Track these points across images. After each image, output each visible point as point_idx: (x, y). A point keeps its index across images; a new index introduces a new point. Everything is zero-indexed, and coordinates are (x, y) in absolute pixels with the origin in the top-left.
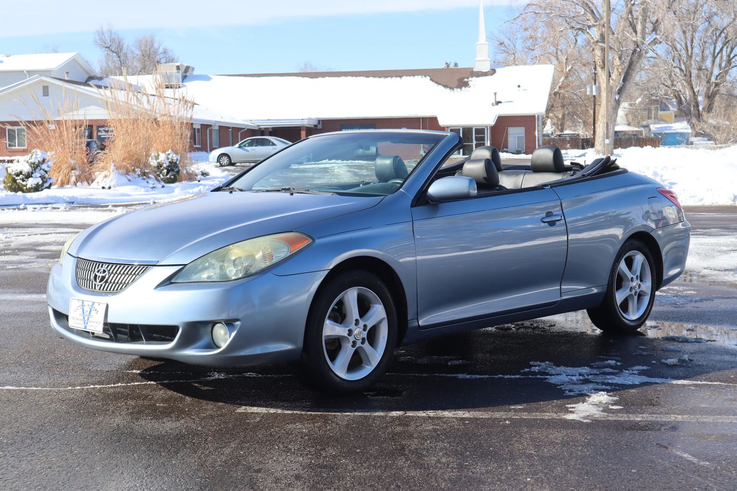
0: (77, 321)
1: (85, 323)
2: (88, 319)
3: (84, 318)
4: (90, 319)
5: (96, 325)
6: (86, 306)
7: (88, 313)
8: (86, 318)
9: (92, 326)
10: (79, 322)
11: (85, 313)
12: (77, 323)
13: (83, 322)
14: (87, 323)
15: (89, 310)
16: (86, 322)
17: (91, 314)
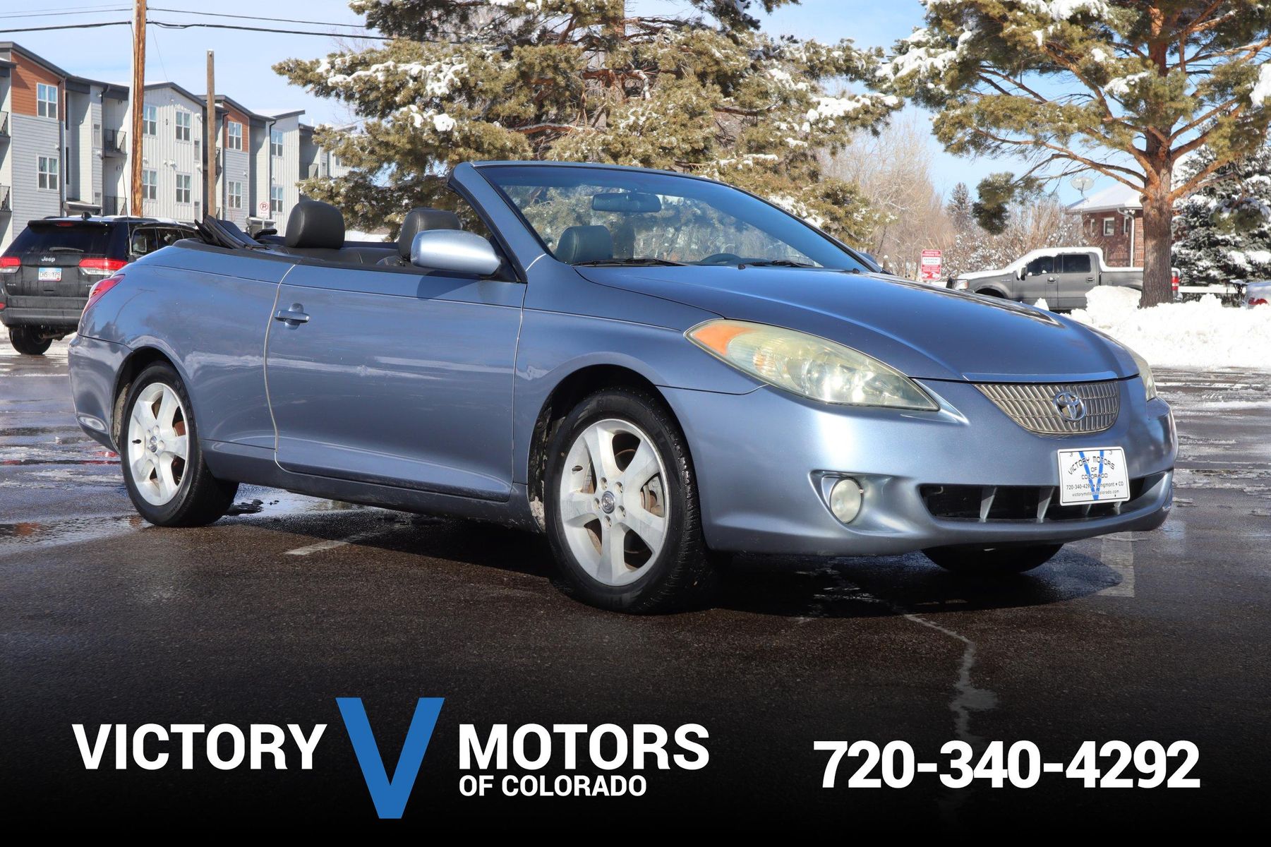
0: (1079, 491)
1: (1093, 490)
2: (1099, 481)
3: (1091, 481)
4: (1104, 481)
5: (1116, 488)
6: (1091, 459)
7: (1097, 472)
8: (1095, 481)
9: (1107, 492)
10: (1083, 490)
11: (1091, 473)
12: (1079, 495)
13: (1089, 490)
14: (1098, 489)
15: (1097, 465)
16: (1095, 488)
17: (1104, 472)
